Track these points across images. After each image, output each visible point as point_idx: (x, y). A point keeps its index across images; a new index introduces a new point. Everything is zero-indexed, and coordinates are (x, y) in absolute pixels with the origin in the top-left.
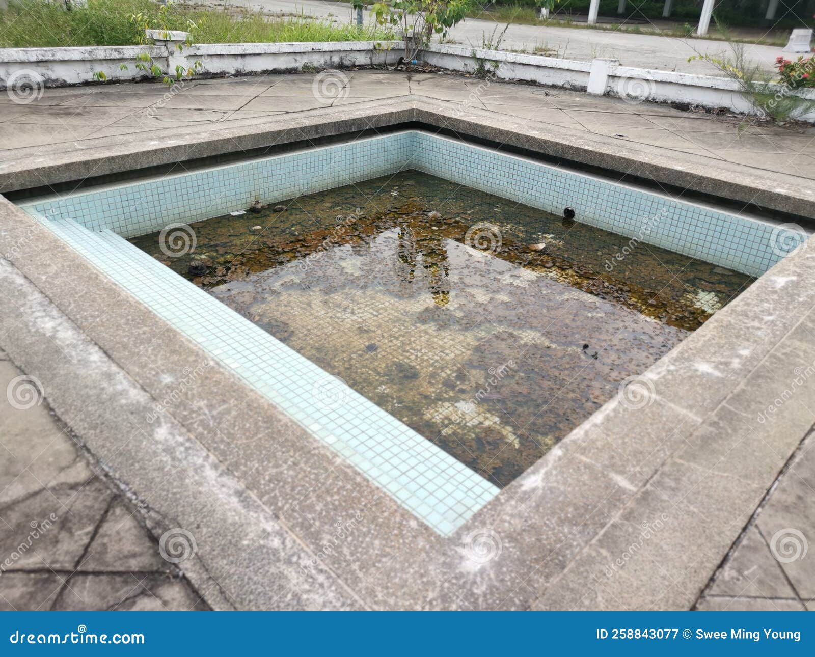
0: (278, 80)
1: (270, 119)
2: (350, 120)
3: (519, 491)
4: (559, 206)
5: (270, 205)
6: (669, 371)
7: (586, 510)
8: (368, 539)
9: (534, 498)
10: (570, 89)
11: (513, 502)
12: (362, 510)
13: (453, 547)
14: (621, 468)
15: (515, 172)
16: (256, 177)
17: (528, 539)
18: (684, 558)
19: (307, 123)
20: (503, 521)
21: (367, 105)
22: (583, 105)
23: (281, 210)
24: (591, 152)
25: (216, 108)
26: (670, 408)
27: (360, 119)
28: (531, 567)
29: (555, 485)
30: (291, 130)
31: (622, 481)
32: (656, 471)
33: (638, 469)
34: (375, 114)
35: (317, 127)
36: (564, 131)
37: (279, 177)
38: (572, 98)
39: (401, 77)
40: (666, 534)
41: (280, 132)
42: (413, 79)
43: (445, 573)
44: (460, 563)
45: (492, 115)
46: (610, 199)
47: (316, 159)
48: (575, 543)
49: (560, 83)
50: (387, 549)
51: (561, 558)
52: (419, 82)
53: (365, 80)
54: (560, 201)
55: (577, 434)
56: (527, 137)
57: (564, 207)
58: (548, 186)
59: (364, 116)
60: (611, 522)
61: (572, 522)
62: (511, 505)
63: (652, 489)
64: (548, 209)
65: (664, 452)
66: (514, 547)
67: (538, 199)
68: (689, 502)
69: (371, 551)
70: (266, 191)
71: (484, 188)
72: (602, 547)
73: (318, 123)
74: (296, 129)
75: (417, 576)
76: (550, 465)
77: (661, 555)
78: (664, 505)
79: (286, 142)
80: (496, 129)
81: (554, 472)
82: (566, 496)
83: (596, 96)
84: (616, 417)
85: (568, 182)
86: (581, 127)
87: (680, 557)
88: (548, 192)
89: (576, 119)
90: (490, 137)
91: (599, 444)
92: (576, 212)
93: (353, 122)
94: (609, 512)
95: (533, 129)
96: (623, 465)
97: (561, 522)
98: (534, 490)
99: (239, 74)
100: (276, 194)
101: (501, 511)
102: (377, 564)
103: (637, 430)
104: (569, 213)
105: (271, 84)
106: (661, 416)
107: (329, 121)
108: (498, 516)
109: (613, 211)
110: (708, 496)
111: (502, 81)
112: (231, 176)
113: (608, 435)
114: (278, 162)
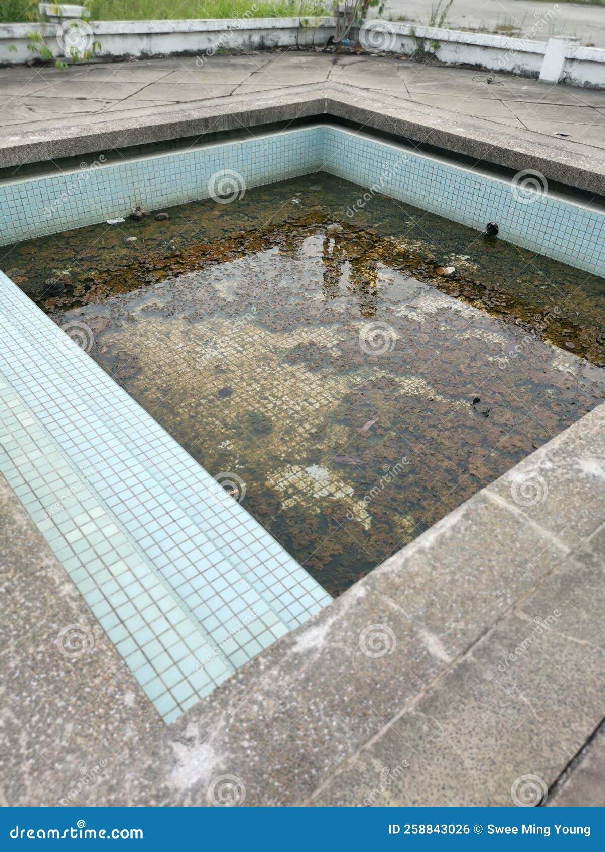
0: (185, 63)
1: (155, 111)
2: (247, 113)
3: (289, 652)
4: (482, 220)
5: (154, 212)
6: (542, 470)
7: (372, 690)
8: (59, 721)
9: (306, 665)
10: (520, 75)
11: (275, 672)
12: (68, 672)
13: (170, 743)
14: (439, 623)
15: (434, 178)
16: (135, 179)
17: (279, 736)
18: (491, 784)
19: (196, 115)
20: (253, 702)
21: (272, 95)
22: (529, 95)
23: (164, 218)
24: (522, 155)
25: (100, 96)
26: (531, 528)
27: (259, 111)
28: (268, 784)
29: (341, 645)
30: (175, 124)
31: (433, 645)
32: (485, 632)
33: (461, 625)
34: (278, 105)
35: (206, 121)
36: (495, 128)
37: (163, 180)
38: (519, 87)
39: (327, 60)
40: (474, 740)
41: (161, 127)
42: (340, 62)
43: (143, 788)
44: (170, 772)
45: (415, 107)
46: (541, 214)
47: (207, 159)
48: (341, 747)
49: (509, 68)
50: (79, 740)
51: (313, 772)
52: (344, 65)
53: (284, 64)
54: (483, 214)
55: (394, 563)
56: (449, 135)
57: (487, 222)
58: (470, 196)
59: (264, 107)
60: (402, 713)
61: (345, 710)
62: (271, 677)
63: (474, 660)
64: (469, 223)
65: (505, 599)
66: (254, 748)
67: (458, 211)
68: (520, 686)
69: (58, 741)
70: (149, 196)
71: (399, 197)
72: (376, 756)
73: (208, 116)
74: (181, 123)
75: (104, 789)
76: (342, 613)
77: (457, 777)
78: (484, 688)
79: (169, 138)
80: (414, 125)
81: (345, 624)
82: (350, 667)
83: (549, 84)
84: (452, 538)
85: (493, 191)
86: (517, 124)
87: (485, 782)
88: (469, 203)
89: (515, 112)
90: (407, 135)
91: (419, 580)
92: (501, 228)
93: (250, 115)
94: (404, 696)
95: (458, 125)
96: (443, 618)
97: (332, 709)
98: (310, 652)
99: (144, 56)
100: (159, 199)
101: (254, 684)
102: (57, 765)
103: (477, 561)
104: (493, 229)
105: (174, 68)
106: (514, 542)
107: (222, 113)
108: (248, 693)
109: (543, 229)
110: (550, 678)
111: (443, 65)
112: (106, 178)
113: (434, 568)
114: (161, 162)
